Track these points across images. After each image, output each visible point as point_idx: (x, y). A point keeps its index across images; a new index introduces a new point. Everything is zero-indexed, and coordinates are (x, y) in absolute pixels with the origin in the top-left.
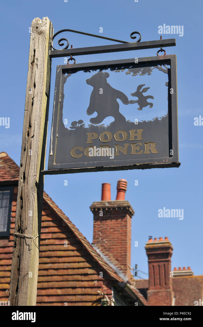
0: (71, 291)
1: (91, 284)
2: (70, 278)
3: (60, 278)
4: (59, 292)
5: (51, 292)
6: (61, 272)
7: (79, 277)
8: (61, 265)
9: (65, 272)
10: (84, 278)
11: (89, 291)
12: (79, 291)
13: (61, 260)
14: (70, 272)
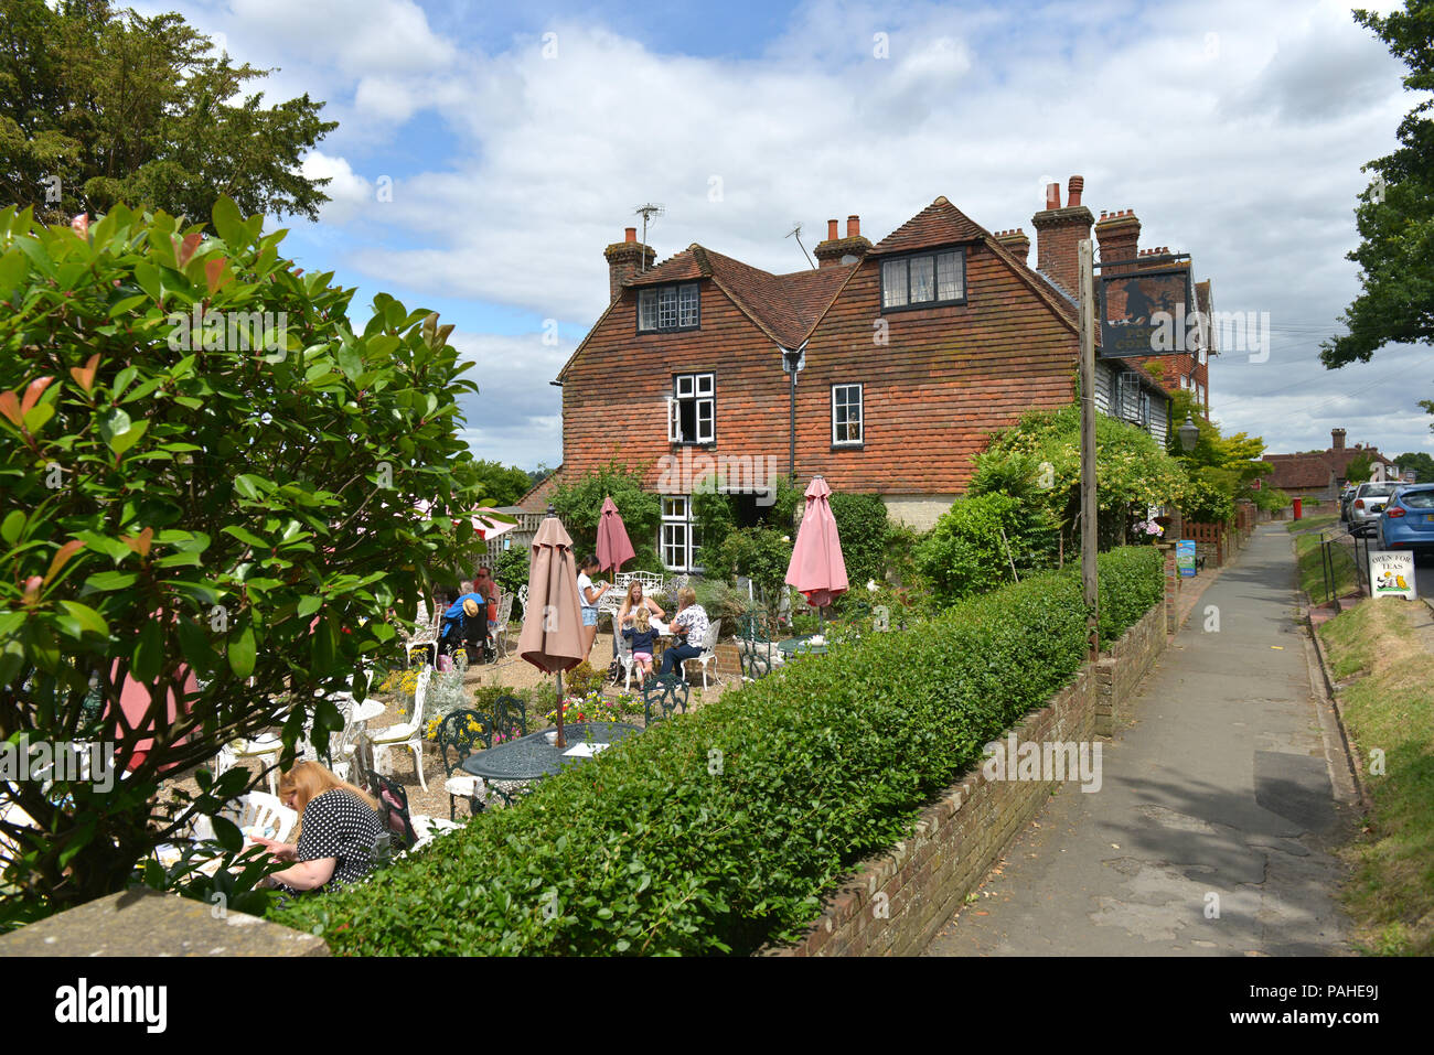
0: (1042, 359)
1: (1065, 350)
2: (1041, 345)
3: (1029, 346)
4: (1029, 360)
5: (1019, 360)
6: (1029, 339)
7: (1051, 344)
8: (1029, 332)
9: (1034, 339)
10: (1057, 344)
11: (1063, 358)
12: (1052, 358)
13: (1028, 326)
14: (1040, 339)
